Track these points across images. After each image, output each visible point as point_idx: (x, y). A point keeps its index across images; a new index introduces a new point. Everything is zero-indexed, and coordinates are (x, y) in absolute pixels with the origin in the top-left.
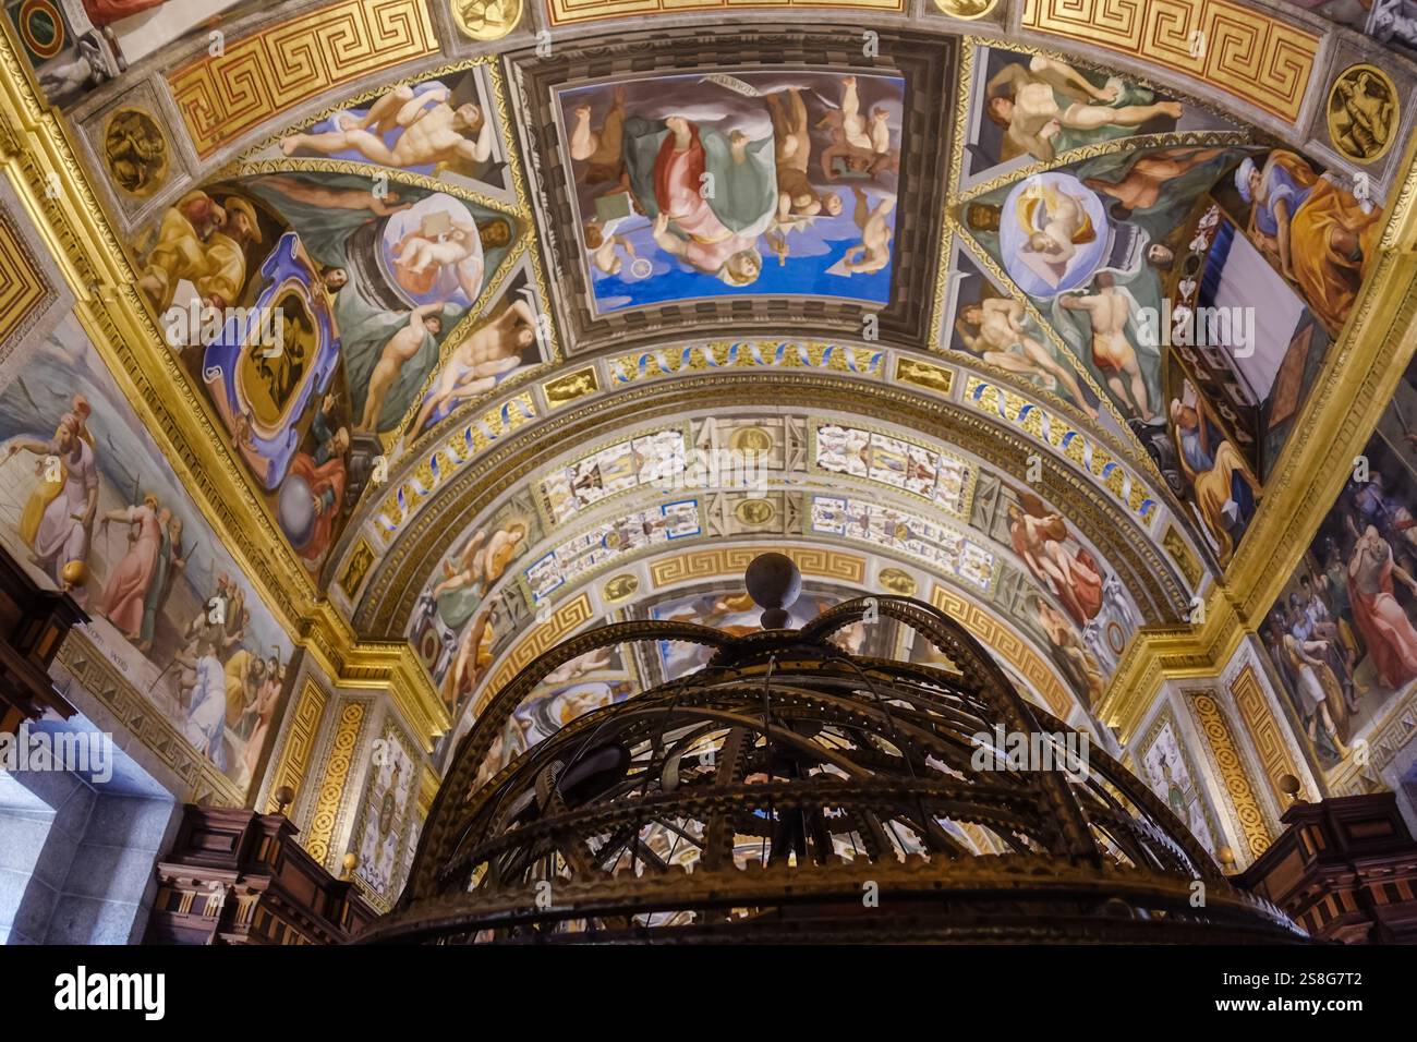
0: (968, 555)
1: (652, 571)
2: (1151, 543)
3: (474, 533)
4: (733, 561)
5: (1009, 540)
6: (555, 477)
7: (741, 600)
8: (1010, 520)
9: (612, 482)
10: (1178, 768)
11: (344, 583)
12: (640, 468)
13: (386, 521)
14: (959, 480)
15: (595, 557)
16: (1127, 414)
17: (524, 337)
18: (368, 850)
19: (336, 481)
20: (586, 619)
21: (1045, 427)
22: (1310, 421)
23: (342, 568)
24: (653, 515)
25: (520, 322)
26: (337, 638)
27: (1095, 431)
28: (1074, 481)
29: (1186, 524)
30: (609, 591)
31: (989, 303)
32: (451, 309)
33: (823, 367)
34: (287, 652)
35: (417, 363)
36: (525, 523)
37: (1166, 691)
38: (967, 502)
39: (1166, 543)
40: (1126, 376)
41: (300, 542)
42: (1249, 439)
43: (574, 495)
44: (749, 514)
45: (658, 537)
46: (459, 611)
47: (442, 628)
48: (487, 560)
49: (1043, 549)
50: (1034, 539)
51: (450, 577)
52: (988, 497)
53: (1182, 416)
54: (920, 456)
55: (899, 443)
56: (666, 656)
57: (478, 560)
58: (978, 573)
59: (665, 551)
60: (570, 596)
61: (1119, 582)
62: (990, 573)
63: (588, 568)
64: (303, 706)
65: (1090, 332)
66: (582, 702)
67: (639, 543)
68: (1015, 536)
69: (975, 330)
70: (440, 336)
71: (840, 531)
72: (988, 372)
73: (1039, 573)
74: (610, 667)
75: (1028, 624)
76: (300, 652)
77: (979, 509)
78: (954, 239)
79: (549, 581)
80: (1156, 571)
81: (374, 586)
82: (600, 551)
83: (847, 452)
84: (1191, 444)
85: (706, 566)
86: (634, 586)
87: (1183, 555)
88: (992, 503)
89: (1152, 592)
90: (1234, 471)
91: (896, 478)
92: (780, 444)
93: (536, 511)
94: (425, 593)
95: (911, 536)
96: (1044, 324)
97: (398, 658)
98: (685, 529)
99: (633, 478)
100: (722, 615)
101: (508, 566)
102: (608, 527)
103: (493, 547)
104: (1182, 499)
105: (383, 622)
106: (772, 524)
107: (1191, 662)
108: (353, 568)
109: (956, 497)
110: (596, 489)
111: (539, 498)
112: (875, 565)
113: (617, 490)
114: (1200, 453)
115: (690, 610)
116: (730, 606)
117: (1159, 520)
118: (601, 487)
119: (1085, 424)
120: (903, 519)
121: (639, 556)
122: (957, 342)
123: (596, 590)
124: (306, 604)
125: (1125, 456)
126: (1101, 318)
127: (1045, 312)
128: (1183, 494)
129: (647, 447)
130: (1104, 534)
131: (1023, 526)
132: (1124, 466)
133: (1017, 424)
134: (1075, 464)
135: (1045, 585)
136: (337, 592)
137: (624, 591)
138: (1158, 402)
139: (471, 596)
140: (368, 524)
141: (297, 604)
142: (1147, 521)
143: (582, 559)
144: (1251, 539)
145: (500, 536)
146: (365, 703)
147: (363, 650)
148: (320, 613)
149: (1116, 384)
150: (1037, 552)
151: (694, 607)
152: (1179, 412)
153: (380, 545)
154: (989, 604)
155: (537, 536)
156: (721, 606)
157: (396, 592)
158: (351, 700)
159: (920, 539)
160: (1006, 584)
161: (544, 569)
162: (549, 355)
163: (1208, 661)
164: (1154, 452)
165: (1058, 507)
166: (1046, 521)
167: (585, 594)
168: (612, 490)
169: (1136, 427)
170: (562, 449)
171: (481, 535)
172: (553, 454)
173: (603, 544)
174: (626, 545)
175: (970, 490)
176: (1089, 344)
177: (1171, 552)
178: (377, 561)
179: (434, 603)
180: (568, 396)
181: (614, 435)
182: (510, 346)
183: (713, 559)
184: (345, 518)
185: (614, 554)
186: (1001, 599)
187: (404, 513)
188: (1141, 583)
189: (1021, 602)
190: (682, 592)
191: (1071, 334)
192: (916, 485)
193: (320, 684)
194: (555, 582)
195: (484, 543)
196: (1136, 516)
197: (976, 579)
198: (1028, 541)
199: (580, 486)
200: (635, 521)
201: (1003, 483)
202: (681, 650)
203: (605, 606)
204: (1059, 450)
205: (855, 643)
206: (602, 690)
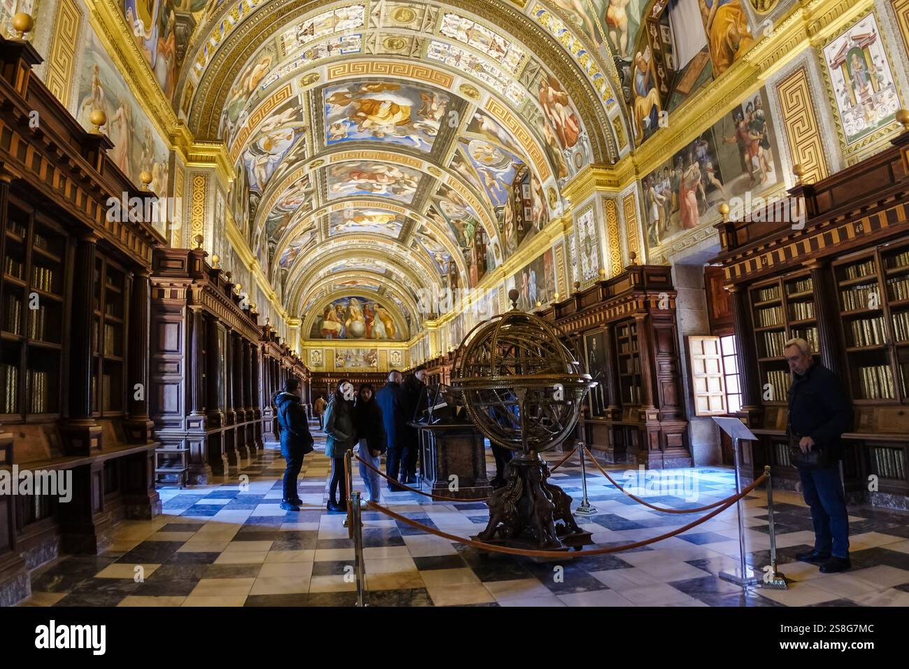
0: (512, 88)
1: (329, 71)
2: (607, 119)
3: (246, 69)
4: (377, 68)
5: (538, 95)
6: (289, 31)
7: (376, 87)
8: (541, 86)
9: (319, 31)
10: (592, 229)
11: (183, 108)
12: (337, 24)
13: (199, 66)
14: (519, 59)
15: (298, 64)
19: (173, 46)
20: (288, 97)
21: (571, 43)
22: (690, 108)
23: (182, 100)
24: (335, 42)
26: (186, 141)
27: (596, 54)
28: (578, 76)
29: (626, 118)
30: (303, 82)
34: (168, 156)
36: (270, 58)
37: (594, 195)
38: (520, 70)
39: (614, 121)
40: (619, 31)
41: (166, 90)
42: (666, 90)
43: (298, 40)
44: (391, 45)
45: (335, 53)
47: (230, 124)
48: (250, 82)
49: (555, 106)
50: (551, 99)
51: (234, 96)
52: (532, 72)
53: (640, 63)
54: (500, 41)
55: (489, 31)
56: (327, 113)
57: (246, 84)
58: (516, 98)
59: (338, 61)
60: (282, 86)
61: (587, 136)
62: (522, 100)
63: (293, 69)
65: (608, 3)
66: (277, 138)
67: (324, 56)
68: (541, 94)
71: (443, 60)
72: (548, 4)
73: (549, 116)
74: (296, 120)
75: (536, 129)
76: (173, 154)
77: (526, 75)
79: (271, 79)
80: (606, 134)
81: (196, 105)
82: (300, 61)
83: (459, 29)
84: (640, 79)
85: (360, 69)
86: (317, 79)
87: (620, 131)
88: (534, 75)
89: (601, 145)
90: (654, 105)
91: (483, 48)
92: (420, 18)
93: (277, 50)
94: (224, 109)
95: (483, 71)
97: (219, 151)
98: (352, 49)
99: (331, 29)
100: (364, 93)
101: (259, 82)
103: (253, 75)
104: (628, 103)
105: (204, 128)
106: (404, 51)
107: (610, 184)
108: (186, 97)
109: (515, 66)
110: (310, 35)
111: (279, 44)
112: (458, 81)
113: (321, 35)
114: (643, 86)
115: (346, 90)
116: (370, 89)
117: (614, 110)
118: (313, 35)
119: (591, 49)
120: (480, 61)
121: (322, 63)
123: (295, 82)
124: (172, 127)
125: (607, 72)
128: (630, 102)
129: (342, 14)
130: (586, 109)
131: (547, 91)
132: (605, 78)
133: (557, 37)
134: (581, 66)
135: (551, 122)
136: (182, 115)
137: (311, 81)
139: (242, 102)
140: (192, 70)
141: (170, 129)
142: (608, 108)
143: (290, 65)
144: (650, 142)
145: (258, 67)
146: (205, 175)
147: (198, 145)
148: (180, 131)
149: (613, 34)
150: (551, 106)
151: (348, 89)
152: (640, 60)
153: (196, 80)
154: (518, 114)
155: (275, 63)
156: (364, 89)
157: (208, 109)
158: (196, 174)
159: (488, 73)
160: (529, 107)
163: (617, 184)
164: (622, 76)
165: (567, 89)
166: (559, 94)
167: (290, 84)
168: (318, 35)
169: (616, 60)
170: (295, 15)
171: (249, 69)
172: (290, 18)
173: (304, 57)
174: (316, 57)
175: (523, 65)
176: (605, 10)
177: (615, 127)
178: (195, 89)
179: (227, 113)
181: (326, 7)
183: (365, 66)
184: (179, 69)
185: (308, 62)
186: (525, 113)
187: (207, 58)
188: (597, 139)
189: (535, 118)
190: (344, 81)
191: (598, 1)
192: (494, 54)
193: (181, 169)
194: (274, 79)
195: (249, 74)
196: (604, 103)
197: (514, 101)
198: (547, 99)
199: (301, 35)
200: (323, 44)
201: (541, 68)
202: (337, 110)
203: (298, 90)
204: (575, 56)
205: (438, 116)
206: (289, 131)
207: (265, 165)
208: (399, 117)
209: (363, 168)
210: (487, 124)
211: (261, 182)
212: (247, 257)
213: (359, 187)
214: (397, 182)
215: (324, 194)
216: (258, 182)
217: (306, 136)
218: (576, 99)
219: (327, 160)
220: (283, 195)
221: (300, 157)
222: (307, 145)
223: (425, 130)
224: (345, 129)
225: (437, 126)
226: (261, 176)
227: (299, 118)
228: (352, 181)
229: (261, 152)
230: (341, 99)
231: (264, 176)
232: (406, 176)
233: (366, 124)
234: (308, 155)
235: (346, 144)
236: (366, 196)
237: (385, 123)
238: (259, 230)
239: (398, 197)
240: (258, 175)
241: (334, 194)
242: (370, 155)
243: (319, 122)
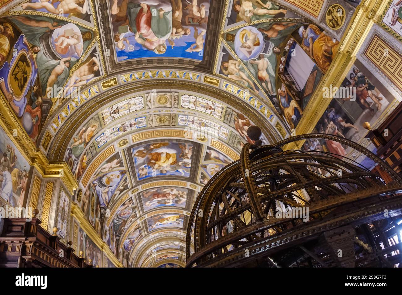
0: (222, 131)
1: (132, 138)
2: (272, 126)
3: (82, 128)
4: (156, 134)
5: (234, 126)
6: (105, 111)
7: (158, 145)
8: (235, 121)
9: (122, 112)
11: (43, 145)
12: (130, 107)
13: (55, 126)
14: (221, 110)
15: (116, 134)
16: (267, 92)
17: (95, 68)
18: (59, 226)
19: (39, 113)
20: (113, 153)
21: (245, 95)
22: (317, 95)
23: (43, 141)
24: (133, 121)
25: (94, 64)
26: (43, 162)
27: (258, 97)
28: (252, 110)
29: (282, 121)
30: (120, 144)
31: (230, 61)
32: (73, 60)
33: (183, 78)
34: (28, 168)
35: (62, 76)
36: (97, 125)
38: (223, 116)
39: (276, 126)
40: (266, 82)
41: (30, 133)
42: (299, 99)
43: (111, 116)
44: (160, 120)
45: (134, 128)
46: (78, 152)
47: (74, 158)
48: (86, 136)
49: (244, 128)
50: (241, 126)
51: (75, 142)
52: (229, 115)
53: (281, 93)
54: (210, 104)
55: (204, 100)
56: (136, 162)
57: (83, 137)
58: (224, 135)
59: (136, 132)
60: (109, 146)
61: (264, 137)
62: (227, 135)
63: (114, 138)
64: (35, 184)
65: (257, 70)
66: (112, 177)
67: (129, 130)
68: (236, 125)
69: (226, 69)
70: (70, 68)
71: (186, 125)
72: (229, 80)
73: (242, 135)
74: (120, 166)
75: (237, 149)
76: (32, 168)
77: (226, 118)
78: (222, 43)
79: (102, 142)
80: (274, 134)
81: (52, 146)
82: (117, 133)
83: (190, 102)
84: (283, 100)
85: (148, 135)
86: (127, 142)
87: (281, 129)
88: (230, 116)
89: (273, 139)
90: (295, 108)
91: (203, 110)
92: (171, 100)
93: (100, 121)
94: (69, 147)
95: (206, 126)
96: (245, 68)
97: (63, 167)
98: (142, 125)
99: (128, 111)
100: (152, 150)
101: (92, 138)
102: (119, 125)
103: (87, 132)
104: (281, 115)
105: (56, 157)
106: (167, 123)
108: (46, 140)
109: (220, 115)
110: (117, 114)
111: (101, 117)
113: (123, 114)
114: (286, 103)
115: (143, 149)
116: (154, 147)
117: (275, 120)
118: (119, 113)
119: (255, 95)
120: (204, 121)
121: (128, 134)
122: (221, 72)
123: (116, 144)
124: (33, 153)
125: (266, 103)
126: (260, 67)
127: (246, 64)
128: (281, 113)
129: (132, 101)
130: (260, 124)
131: (238, 122)
132: (265, 106)
133: (237, 95)
134: (252, 106)
135: (244, 138)
136: (41, 148)
137: (124, 144)
138: (274, 89)
139: (82, 147)
140: (50, 127)
141: (30, 153)
142: (271, 121)
143: (112, 135)
144: (300, 125)
145: (89, 129)
146: (54, 181)
147: (51, 166)
148: (38, 155)
149: (264, 84)
150: (242, 129)
151: (144, 148)
152: (280, 92)
153: (53, 133)
154: (227, 144)
155: (100, 128)
156: (152, 147)
157: (59, 148)
158: (49, 181)
159: (208, 126)
160: (232, 138)
161: (101, 139)
162: (103, 73)
164: (273, 103)
165: (248, 117)
166: (245, 121)
167: (113, 145)
168: (122, 114)
169: (269, 96)
170: (107, 102)
171: (84, 129)
172: (105, 104)
173: (118, 130)
174: (125, 130)
175: (224, 113)
176: (257, 73)
177: (278, 129)
178: (53, 138)
179: (71, 150)
180: (109, 86)
181: (123, 98)
182: (91, 71)
183: (150, 133)
184: (42, 125)
185: (121, 133)
186: (230, 142)
187: (60, 123)
188: (270, 137)
189: (236, 143)
190: (140, 144)
191: (252, 70)
192: (209, 111)
193: (39, 177)
194: (104, 142)
195: (85, 131)
196: (268, 119)
197: (224, 137)
198: (239, 126)
199: (112, 113)
200: (127, 123)
201: (233, 111)
202: (140, 160)
203: (118, 149)
204: (248, 102)
205: (189, 156)
206: (118, 173)
207: (107, 193)
208: (171, 160)
209: (159, 191)
210: (214, 154)
211: (106, 202)
212: (99, 242)
213: (159, 202)
214: (177, 197)
215: (142, 208)
216: (104, 202)
217: (127, 175)
218: (254, 120)
219: (140, 188)
220: (119, 209)
221: (126, 187)
222: (128, 180)
223: (185, 165)
224: (146, 171)
225: (190, 161)
226: (106, 199)
227: (122, 165)
228: (155, 200)
229: (105, 186)
230: (141, 154)
231: (107, 198)
232: (181, 193)
233: (156, 166)
234: (130, 186)
235: (148, 178)
236: (163, 206)
237: (165, 165)
238: (107, 228)
239: (178, 205)
240: (104, 198)
241: (147, 208)
242: (161, 183)
243: (132, 168)
